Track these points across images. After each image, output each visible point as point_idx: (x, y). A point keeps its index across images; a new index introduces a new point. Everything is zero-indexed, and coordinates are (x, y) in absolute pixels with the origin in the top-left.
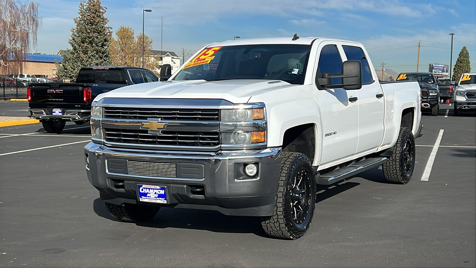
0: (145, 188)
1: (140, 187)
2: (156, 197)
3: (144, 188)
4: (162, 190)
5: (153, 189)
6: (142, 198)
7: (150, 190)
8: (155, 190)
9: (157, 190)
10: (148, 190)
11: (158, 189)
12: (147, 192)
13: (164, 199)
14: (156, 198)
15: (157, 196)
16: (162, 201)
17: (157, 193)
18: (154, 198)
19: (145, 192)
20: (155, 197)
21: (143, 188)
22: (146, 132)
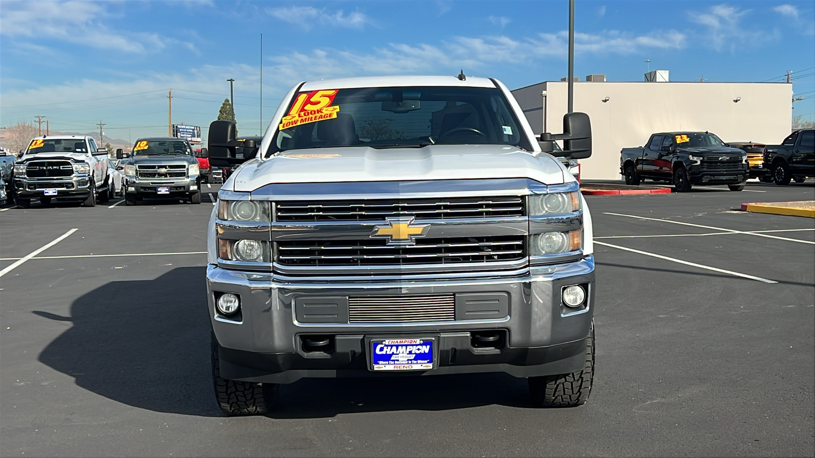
0: (387, 346)
1: (376, 345)
2: (411, 360)
3: (385, 345)
4: (424, 347)
5: (406, 346)
6: (379, 364)
7: (400, 347)
8: (411, 347)
9: (415, 347)
10: (394, 348)
11: (417, 345)
12: (391, 353)
13: (426, 361)
14: (410, 362)
15: (413, 358)
16: (423, 365)
17: (413, 352)
18: (407, 362)
19: (388, 353)
20: (408, 360)
21: (382, 346)
22: (383, 242)
